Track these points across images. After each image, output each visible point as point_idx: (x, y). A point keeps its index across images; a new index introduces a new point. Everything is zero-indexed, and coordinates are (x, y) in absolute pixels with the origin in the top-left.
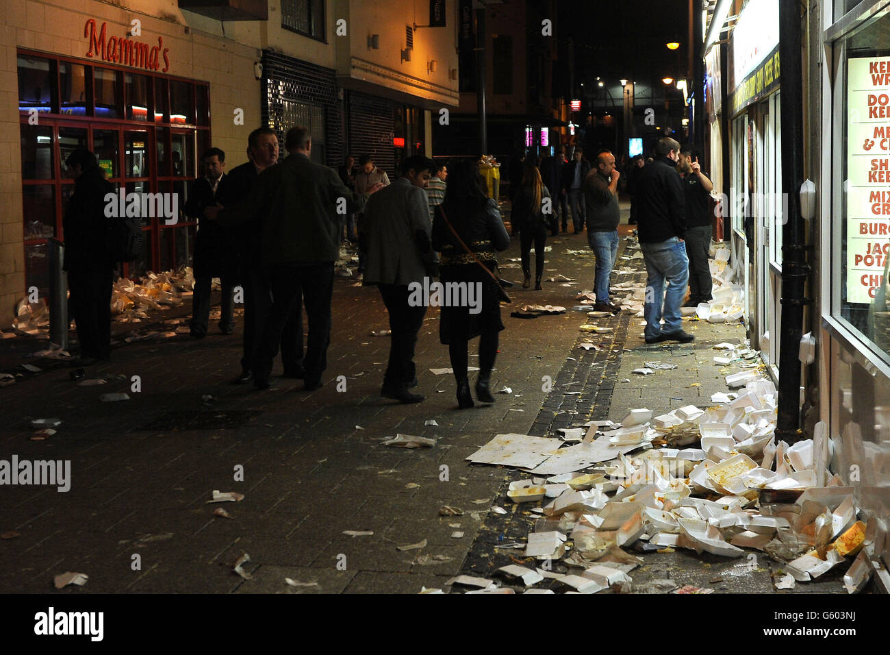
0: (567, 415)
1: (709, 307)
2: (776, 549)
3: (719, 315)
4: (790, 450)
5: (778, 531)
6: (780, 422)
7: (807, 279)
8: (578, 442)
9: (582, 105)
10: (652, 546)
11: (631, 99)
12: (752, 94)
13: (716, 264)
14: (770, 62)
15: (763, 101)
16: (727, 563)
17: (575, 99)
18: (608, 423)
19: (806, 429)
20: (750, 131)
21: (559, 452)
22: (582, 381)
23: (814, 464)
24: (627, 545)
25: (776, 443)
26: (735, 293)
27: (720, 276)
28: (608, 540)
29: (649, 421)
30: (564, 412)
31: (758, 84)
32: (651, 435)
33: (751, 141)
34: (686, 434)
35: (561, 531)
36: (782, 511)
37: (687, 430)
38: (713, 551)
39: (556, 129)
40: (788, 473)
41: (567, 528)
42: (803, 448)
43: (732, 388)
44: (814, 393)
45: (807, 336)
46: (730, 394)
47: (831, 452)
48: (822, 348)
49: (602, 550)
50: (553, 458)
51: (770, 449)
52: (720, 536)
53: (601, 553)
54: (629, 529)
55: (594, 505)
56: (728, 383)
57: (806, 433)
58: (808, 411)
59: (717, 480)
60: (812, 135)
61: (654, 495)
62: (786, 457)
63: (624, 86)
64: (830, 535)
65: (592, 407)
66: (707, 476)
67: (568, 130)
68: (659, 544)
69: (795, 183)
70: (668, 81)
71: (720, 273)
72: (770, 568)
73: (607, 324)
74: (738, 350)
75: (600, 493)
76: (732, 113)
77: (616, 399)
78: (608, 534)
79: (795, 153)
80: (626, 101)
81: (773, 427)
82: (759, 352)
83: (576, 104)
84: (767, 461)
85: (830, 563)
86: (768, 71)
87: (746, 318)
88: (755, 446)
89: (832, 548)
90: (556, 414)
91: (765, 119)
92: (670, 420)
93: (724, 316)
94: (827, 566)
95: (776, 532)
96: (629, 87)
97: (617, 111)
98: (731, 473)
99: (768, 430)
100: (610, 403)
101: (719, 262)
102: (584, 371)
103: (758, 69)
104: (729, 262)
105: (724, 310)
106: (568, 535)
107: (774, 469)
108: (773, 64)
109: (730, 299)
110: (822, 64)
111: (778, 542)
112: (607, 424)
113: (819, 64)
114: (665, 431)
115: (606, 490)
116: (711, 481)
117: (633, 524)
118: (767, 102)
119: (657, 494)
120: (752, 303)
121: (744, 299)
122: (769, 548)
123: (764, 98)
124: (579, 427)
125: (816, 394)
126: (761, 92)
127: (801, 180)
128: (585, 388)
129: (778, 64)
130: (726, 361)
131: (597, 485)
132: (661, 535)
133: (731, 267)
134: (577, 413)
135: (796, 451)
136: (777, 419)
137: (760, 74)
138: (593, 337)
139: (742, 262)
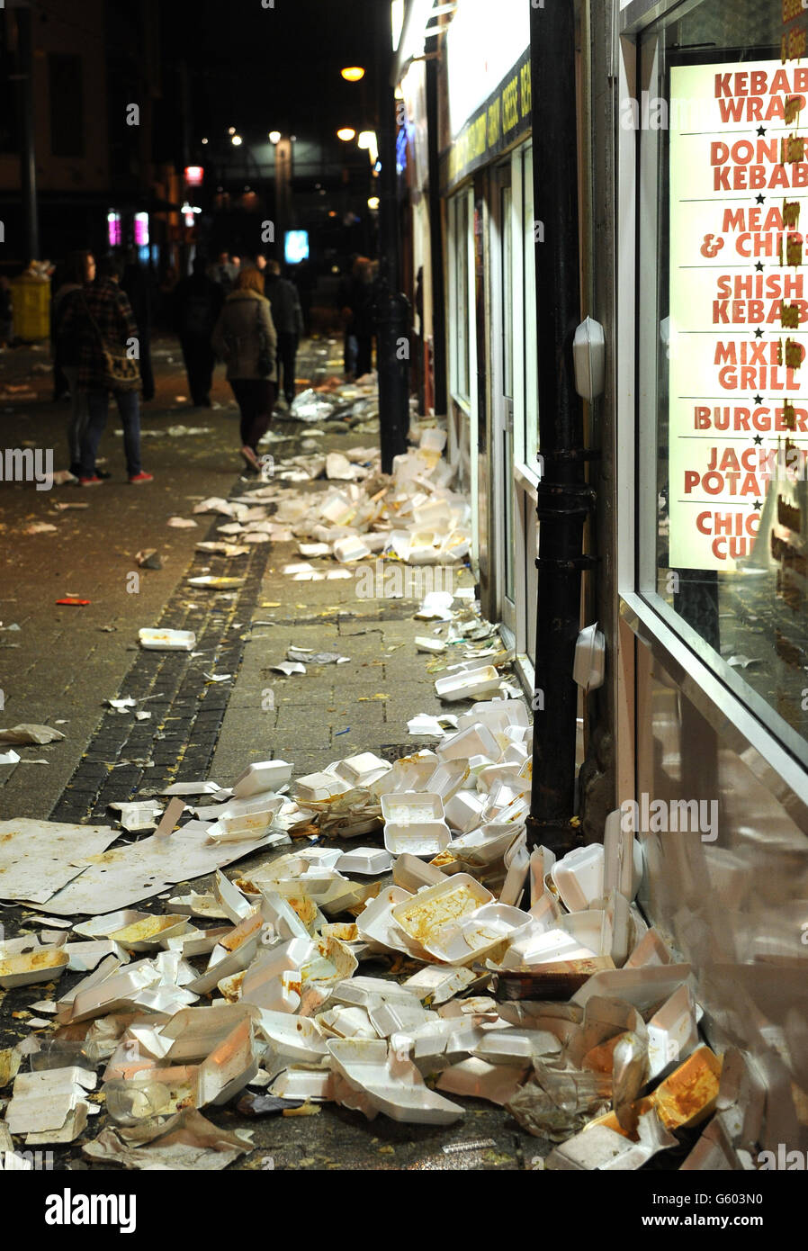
0: (132, 769)
1: (409, 536)
2: (532, 1106)
3: (426, 551)
4: (558, 867)
5: (536, 1065)
6: (537, 798)
7: (587, 518)
8: (148, 833)
9: (205, 175)
10: (271, 1102)
11: (287, 166)
12: (480, 150)
13: (422, 457)
14: (513, 85)
15: (502, 161)
16: (428, 1142)
17: (194, 164)
18: (209, 787)
19: (588, 818)
20: (478, 220)
21: (107, 859)
22: (168, 692)
23: (606, 899)
24: (220, 1102)
25: (531, 850)
26: (455, 512)
27: (429, 479)
28: (183, 1086)
29: (289, 783)
30: (126, 762)
31: (491, 130)
32: (289, 815)
33: (479, 237)
34: (355, 815)
35: (85, 1063)
36: (543, 1016)
37: (358, 807)
38: (400, 1117)
39: (162, 216)
40: (555, 916)
41: (101, 1055)
42: (585, 863)
43: (447, 704)
44: (603, 745)
45: (588, 632)
46: (444, 717)
47: (639, 869)
48: (620, 656)
49: (166, 1118)
50: (94, 873)
51: (519, 860)
52: (415, 1075)
53: (161, 1126)
54: (227, 1060)
55: (156, 1005)
56: (440, 693)
57: (589, 827)
58: (592, 782)
59: (412, 931)
60: (597, 226)
61: (280, 976)
62: (549, 881)
63: (275, 145)
64: (645, 1074)
65: (183, 749)
66: (393, 922)
67: (182, 217)
68: (287, 1096)
69: (564, 326)
70: (346, 134)
71: (428, 473)
72: (519, 1152)
73: (226, 571)
74: (459, 623)
75: (176, 963)
76: (447, 186)
77: (228, 731)
78: (181, 1072)
79: (562, 264)
80: (279, 169)
81: (523, 808)
82: (497, 626)
83: (194, 173)
84: (512, 886)
85: (648, 1147)
86: (510, 103)
87: (474, 555)
88: (488, 848)
89: (649, 1107)
90: (110, 767)
91: (506, 196)
92: (325, 783)
93: (437, 554)
94: (640, 1156)
95: (531, 1069)
96: (285, 146)
97: (265, 186)
98: (440, 914)
99: (513, 811)
100: (217, 739)
101: (427, 454)
102: (173, 671)
103: (490, 101)
104: (445, 452)
105: (436, 542)
106: (101, 1071)
107: (526, 905)
108: (519, 88)
109: (445, 523)
110: (616, 80)
111: (536, 1091)
112: (208, 790)
113: (610, 79)
114: (314, 808)
115: (188, 954)
116: (399, 932)
117: (235, 1051)
118: (508, 164)
119: (289, 977)
120: (484, 528)
121: (470, 521)
122: (518, 1104)
123: (502, 157)
124: (153, 797)
125: (608, 749)
126: (497, 144)
127: (575, 319)
128: (175, 706)
129: (527, 88)
130: (437, 645)
131: (171, 942)
132: (294, 1077)
133: (448, 462)
134: (152, 764)
135: (570, 870)
136: (530, 789)
137: (494, 110)
138: (197, 599)
139: (465, 454)
